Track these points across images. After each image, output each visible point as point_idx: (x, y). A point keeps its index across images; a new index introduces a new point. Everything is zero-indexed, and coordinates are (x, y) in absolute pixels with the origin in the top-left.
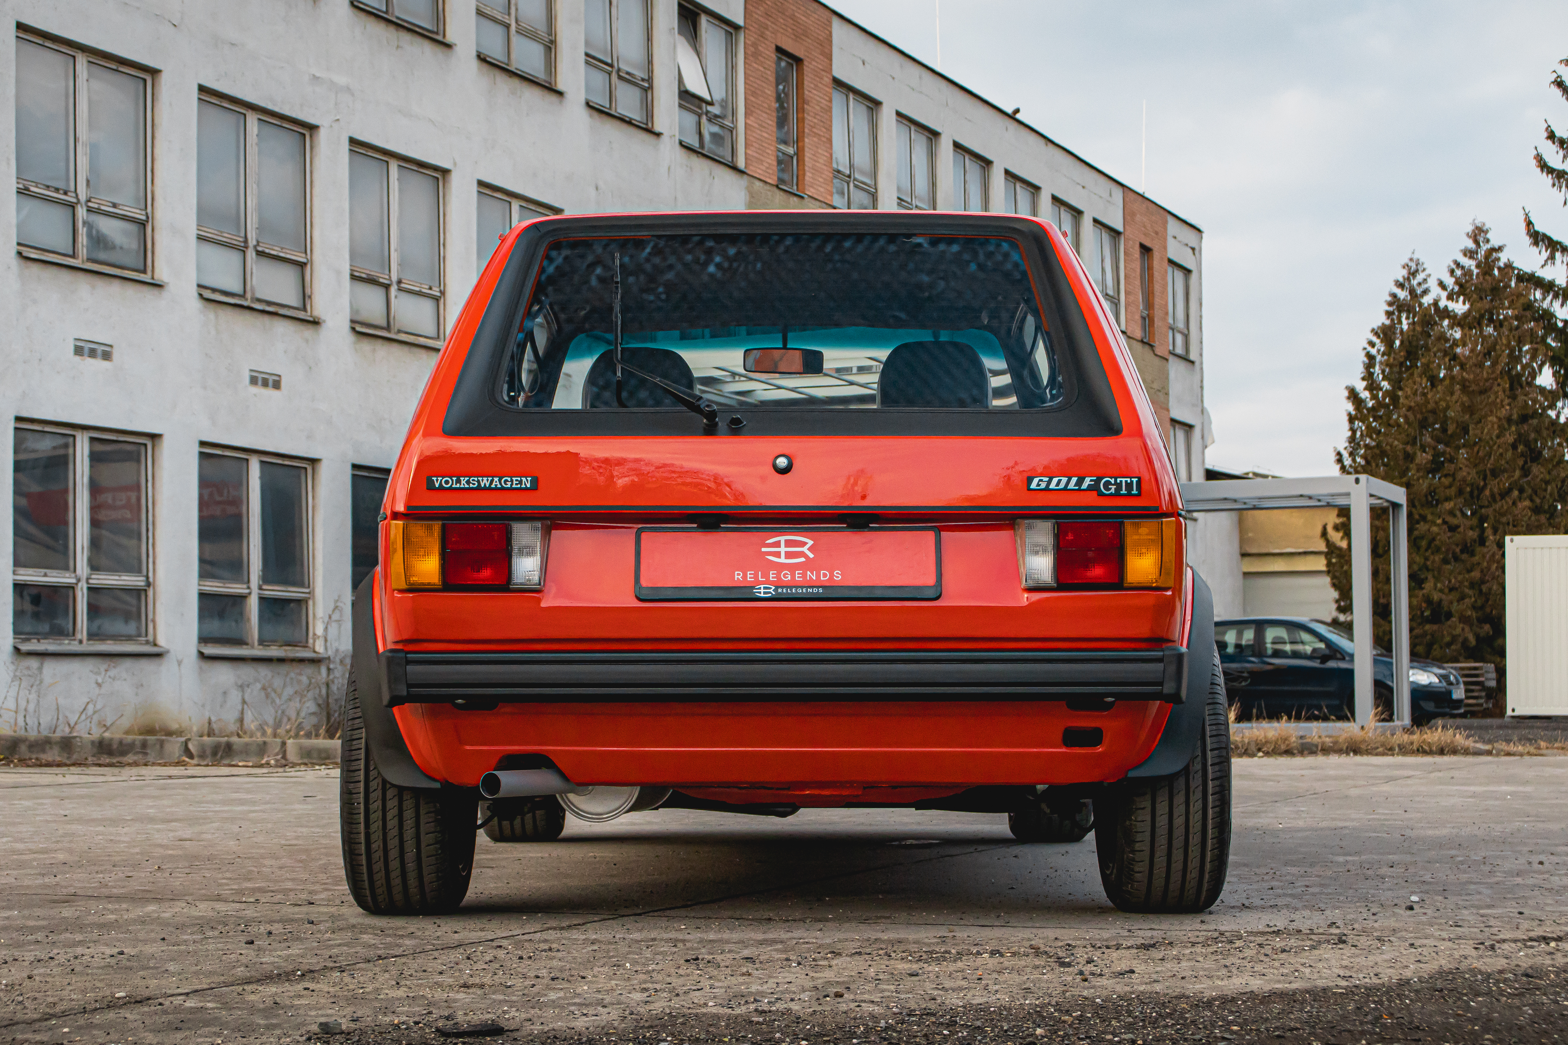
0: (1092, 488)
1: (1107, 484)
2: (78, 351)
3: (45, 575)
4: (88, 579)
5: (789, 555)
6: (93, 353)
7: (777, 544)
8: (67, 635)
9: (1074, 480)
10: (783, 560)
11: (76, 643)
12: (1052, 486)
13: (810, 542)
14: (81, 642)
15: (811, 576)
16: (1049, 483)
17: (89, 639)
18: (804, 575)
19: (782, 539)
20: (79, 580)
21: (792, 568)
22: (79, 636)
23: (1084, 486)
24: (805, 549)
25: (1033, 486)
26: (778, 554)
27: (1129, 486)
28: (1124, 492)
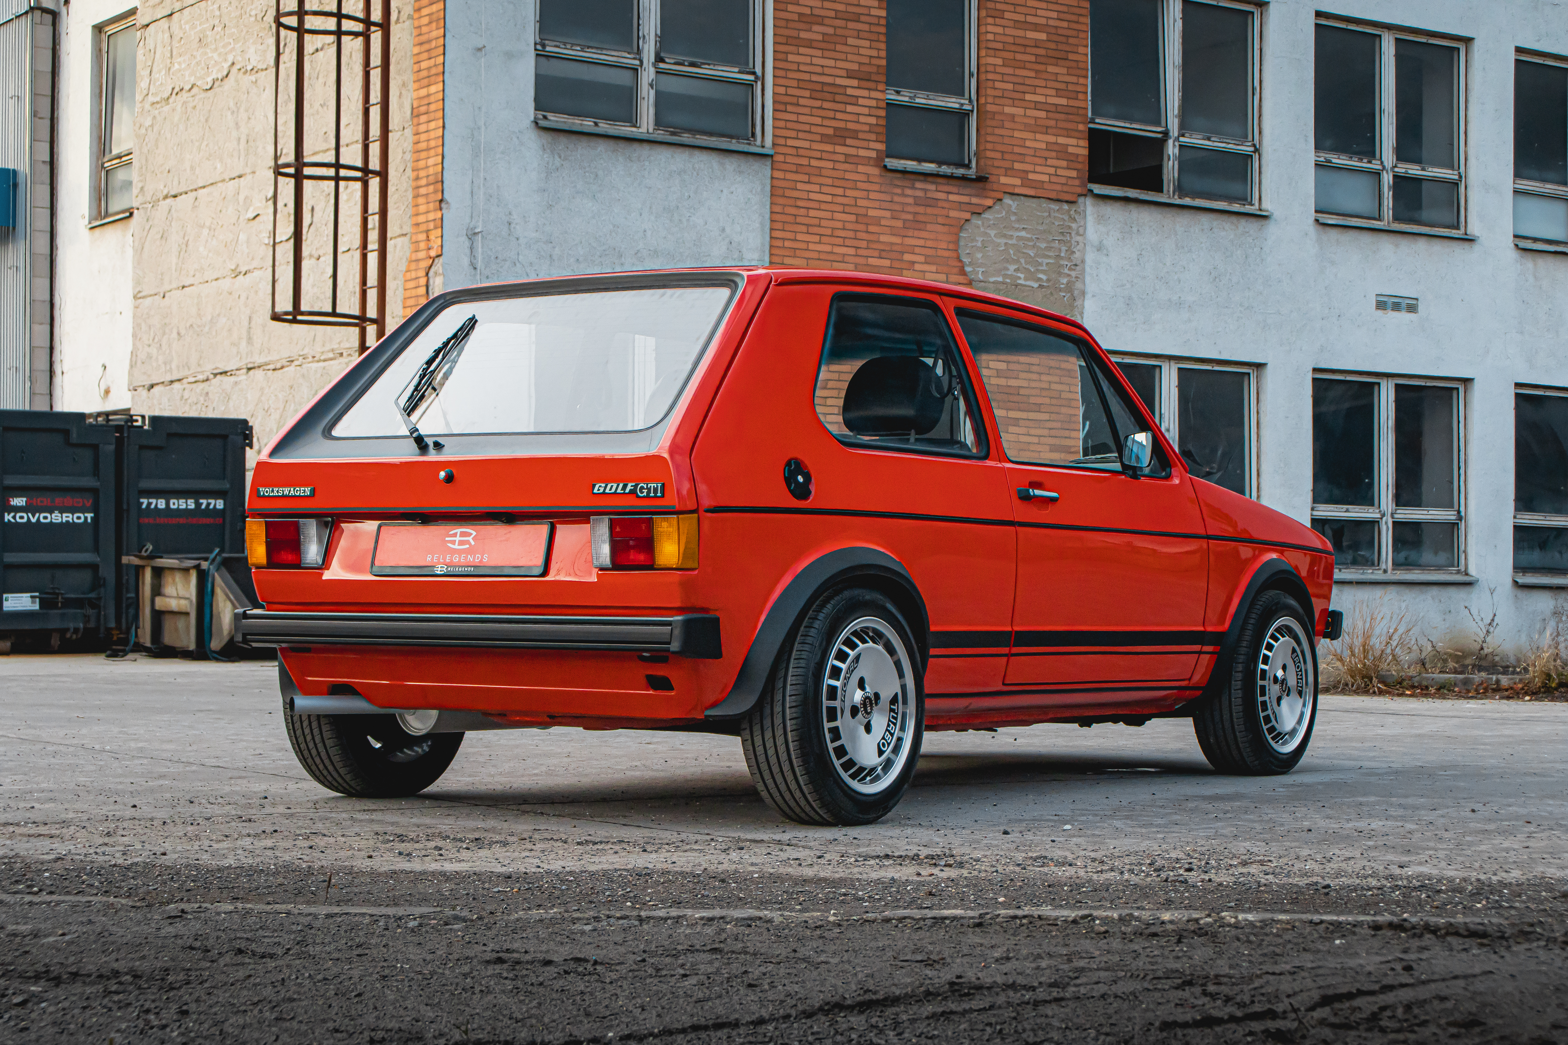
0: (633, 492)
1: (642, 488)
2: (1381, 305)
3: (1347, 511)
4: (1392, 514)
5: (461, 543)
6: (1396, 307)
7: (455, 535)
8: (1373, 564)
9: (621, 485)
10: (456, 547)
11: (1381, 572)
12: (607, 491)
13: (474, 533)
14: (1385, 571)
15: (470, 558)
16: (605, 488)
17: (1393, 570)
18: (466, 557)
19: (459, 531)
20: (1383, 515)
21: (460, 552)
22: (1383, 566)
23: (627, 491)
24: (470, 539)
25: (595, 491)
26: (453, 542)
27: (656, 490)
28: (652, 495)
